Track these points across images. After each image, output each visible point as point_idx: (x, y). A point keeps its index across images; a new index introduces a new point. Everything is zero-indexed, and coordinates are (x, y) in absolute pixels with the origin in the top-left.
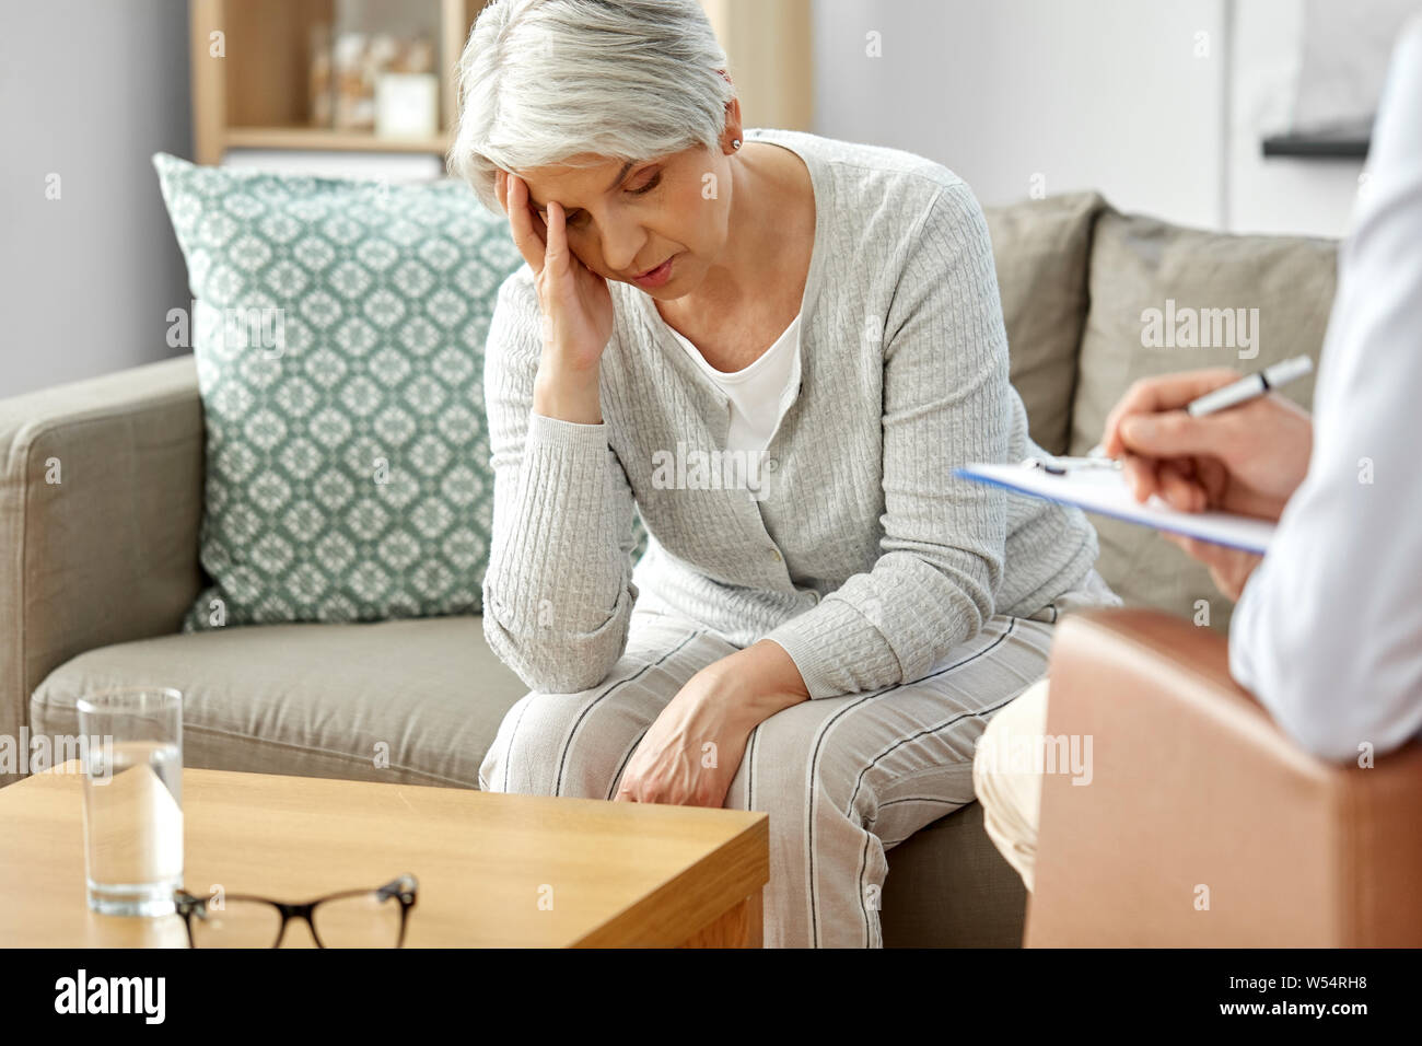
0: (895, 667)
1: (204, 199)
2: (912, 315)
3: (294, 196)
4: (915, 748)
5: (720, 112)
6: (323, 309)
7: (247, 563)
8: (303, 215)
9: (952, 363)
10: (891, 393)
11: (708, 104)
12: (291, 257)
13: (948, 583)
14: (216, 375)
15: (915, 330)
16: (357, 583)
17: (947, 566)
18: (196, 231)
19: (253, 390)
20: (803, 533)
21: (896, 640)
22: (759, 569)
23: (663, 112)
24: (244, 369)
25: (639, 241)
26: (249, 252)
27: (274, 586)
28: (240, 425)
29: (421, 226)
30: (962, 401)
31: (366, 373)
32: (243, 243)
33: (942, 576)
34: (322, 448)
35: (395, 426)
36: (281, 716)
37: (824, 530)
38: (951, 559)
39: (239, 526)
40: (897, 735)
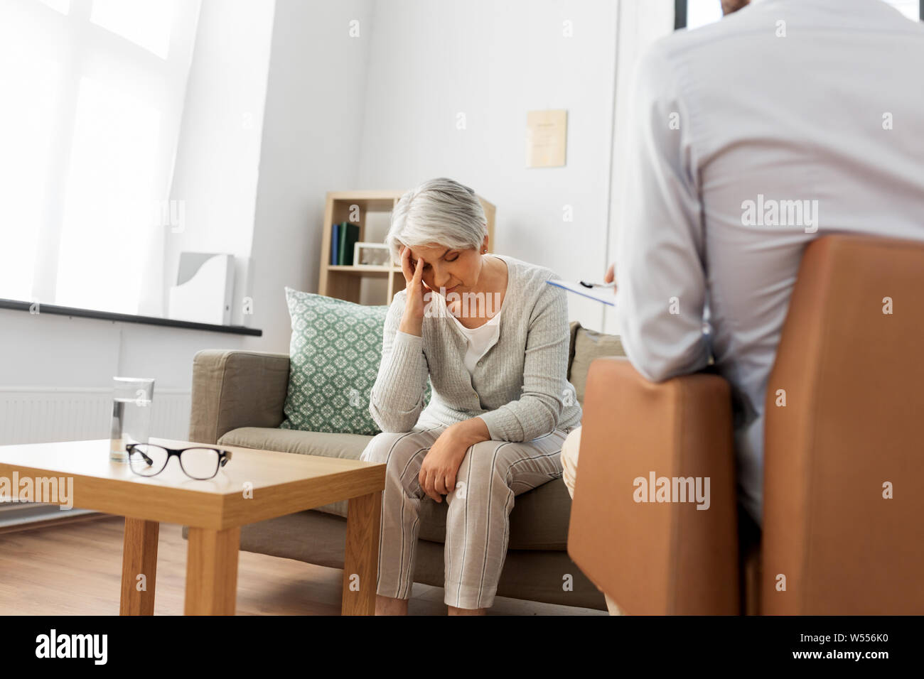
0: (522, 435)
1: (298, 300)
2: (540, 314)
3: (327, 303)
4: (526, 463)
5: (482, 238)
6: (331, 335)
7: (297, 412)
8: (329, 307)
9: (552, 332)
10: (530, 342)
11: (479, 234)
12: (323, 318)
13: (546, 408)
14: (295, 351)
15: (541, 319)
16: (333, 422)
17: (547, 402)
18: (294, 309)
19: (306, 357)
20: (487, 390)
21: (524, 425)
22: (470, 401)
23: (463, 233)
24: (304, 350)
25: (448, 277)
26: (311, 316)
27: (306, 419)
28: (301, 367)
29: (365, 315)
30: (555, 345)
31: (343, 355)
32: (309, 313)
33: (544, 405)
34: (326, 377)
35: (351, 373)
36: (298, 448)
37: (494, 389)
38: (548, 400)
39: (297, 400)
40: (521, 457)
